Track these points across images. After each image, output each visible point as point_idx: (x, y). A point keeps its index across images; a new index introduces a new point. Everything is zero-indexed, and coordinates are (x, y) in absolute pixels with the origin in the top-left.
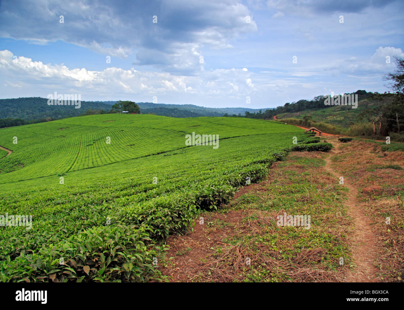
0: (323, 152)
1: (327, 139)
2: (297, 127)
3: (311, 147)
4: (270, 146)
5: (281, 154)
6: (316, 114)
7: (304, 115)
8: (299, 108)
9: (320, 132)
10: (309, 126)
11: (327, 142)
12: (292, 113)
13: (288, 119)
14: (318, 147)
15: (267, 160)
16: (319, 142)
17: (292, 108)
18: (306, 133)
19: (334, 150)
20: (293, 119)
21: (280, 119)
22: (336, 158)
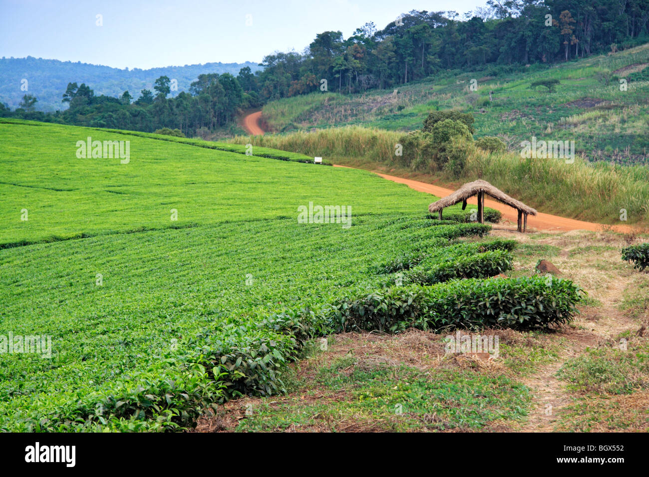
0: (521, 336)
1: (558, 253)
2: (387, 177)
3: (452, 303)
4: (212, 305)
5: (262, 354)
6: (503, 97)
7: (423, 109)
8: (402, 57)
9: (521, 212)
10: (460, 172)
11: (555, 272)
12: (356, 92)
13: (335, 132)
14: (495, 305)
15: (162, 392)
16: (506, 268)
17: (357, 63)
18: (437, 216)
19: (595, 318)
20: (361, 131)
21: (283, 130)
22: (596, 372)
